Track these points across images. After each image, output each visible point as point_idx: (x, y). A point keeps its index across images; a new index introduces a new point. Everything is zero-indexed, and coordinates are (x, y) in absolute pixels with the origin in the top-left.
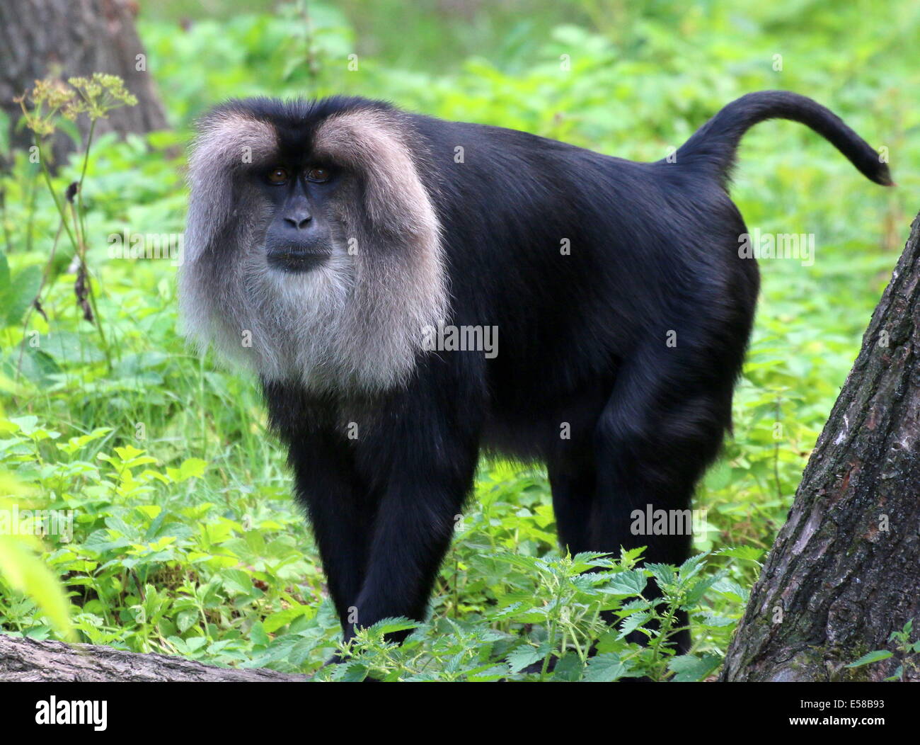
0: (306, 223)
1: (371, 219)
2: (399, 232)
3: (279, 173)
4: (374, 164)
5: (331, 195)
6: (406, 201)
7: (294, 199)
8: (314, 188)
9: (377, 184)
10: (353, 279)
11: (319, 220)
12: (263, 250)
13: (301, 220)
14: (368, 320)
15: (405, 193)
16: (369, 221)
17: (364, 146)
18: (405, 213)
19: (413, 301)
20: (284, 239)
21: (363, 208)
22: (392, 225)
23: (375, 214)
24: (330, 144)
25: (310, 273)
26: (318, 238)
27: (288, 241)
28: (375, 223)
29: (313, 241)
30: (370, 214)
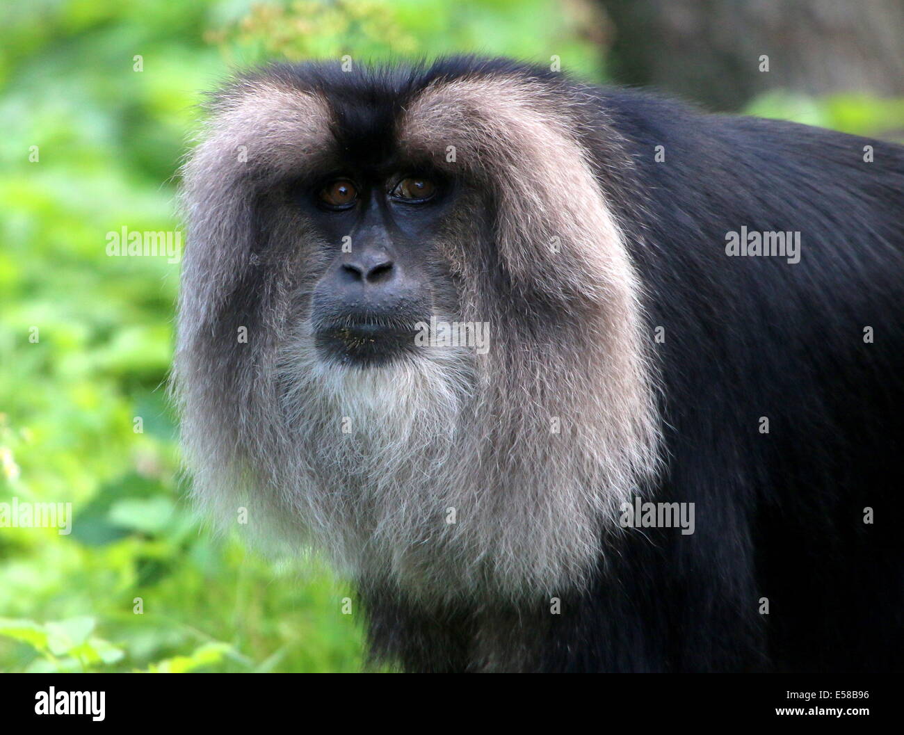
0: (380, 273)
1: (507, 270)
2: (562, 297)
3: (343, 189)
4: (512, 167)
5: (437, 228)
6: (574, 239)
7: (363, 232)
8: (404, 214)
9: (517, 206)
10: (473, 380)
11: (408, 269)
12: (308, 327)
13: (372, 266)
14: (503, 462)
15: (572, 223)
16: (504, 274)
17: (494, 135)
18: (573, 261)
19: (592, 430)
20: (339, 301)
21: (493, 250)
22: (549, 283)
23: (515, 263)
24: (427, 131)
25: (389, 366)
26: (402, 300)
27: (344, 303)
28: (516, 279)
29: (391, 305)
30: (505, 261)
